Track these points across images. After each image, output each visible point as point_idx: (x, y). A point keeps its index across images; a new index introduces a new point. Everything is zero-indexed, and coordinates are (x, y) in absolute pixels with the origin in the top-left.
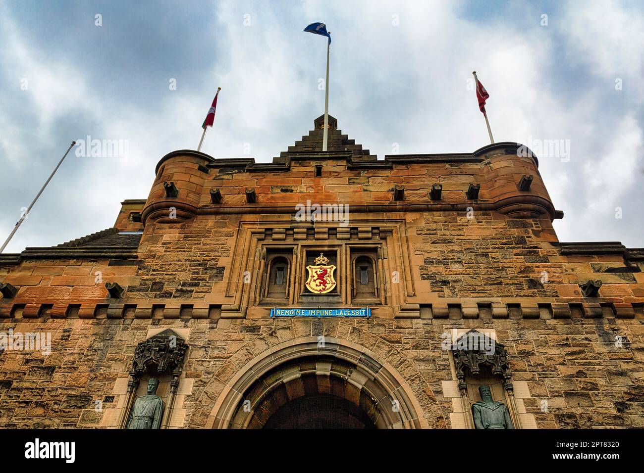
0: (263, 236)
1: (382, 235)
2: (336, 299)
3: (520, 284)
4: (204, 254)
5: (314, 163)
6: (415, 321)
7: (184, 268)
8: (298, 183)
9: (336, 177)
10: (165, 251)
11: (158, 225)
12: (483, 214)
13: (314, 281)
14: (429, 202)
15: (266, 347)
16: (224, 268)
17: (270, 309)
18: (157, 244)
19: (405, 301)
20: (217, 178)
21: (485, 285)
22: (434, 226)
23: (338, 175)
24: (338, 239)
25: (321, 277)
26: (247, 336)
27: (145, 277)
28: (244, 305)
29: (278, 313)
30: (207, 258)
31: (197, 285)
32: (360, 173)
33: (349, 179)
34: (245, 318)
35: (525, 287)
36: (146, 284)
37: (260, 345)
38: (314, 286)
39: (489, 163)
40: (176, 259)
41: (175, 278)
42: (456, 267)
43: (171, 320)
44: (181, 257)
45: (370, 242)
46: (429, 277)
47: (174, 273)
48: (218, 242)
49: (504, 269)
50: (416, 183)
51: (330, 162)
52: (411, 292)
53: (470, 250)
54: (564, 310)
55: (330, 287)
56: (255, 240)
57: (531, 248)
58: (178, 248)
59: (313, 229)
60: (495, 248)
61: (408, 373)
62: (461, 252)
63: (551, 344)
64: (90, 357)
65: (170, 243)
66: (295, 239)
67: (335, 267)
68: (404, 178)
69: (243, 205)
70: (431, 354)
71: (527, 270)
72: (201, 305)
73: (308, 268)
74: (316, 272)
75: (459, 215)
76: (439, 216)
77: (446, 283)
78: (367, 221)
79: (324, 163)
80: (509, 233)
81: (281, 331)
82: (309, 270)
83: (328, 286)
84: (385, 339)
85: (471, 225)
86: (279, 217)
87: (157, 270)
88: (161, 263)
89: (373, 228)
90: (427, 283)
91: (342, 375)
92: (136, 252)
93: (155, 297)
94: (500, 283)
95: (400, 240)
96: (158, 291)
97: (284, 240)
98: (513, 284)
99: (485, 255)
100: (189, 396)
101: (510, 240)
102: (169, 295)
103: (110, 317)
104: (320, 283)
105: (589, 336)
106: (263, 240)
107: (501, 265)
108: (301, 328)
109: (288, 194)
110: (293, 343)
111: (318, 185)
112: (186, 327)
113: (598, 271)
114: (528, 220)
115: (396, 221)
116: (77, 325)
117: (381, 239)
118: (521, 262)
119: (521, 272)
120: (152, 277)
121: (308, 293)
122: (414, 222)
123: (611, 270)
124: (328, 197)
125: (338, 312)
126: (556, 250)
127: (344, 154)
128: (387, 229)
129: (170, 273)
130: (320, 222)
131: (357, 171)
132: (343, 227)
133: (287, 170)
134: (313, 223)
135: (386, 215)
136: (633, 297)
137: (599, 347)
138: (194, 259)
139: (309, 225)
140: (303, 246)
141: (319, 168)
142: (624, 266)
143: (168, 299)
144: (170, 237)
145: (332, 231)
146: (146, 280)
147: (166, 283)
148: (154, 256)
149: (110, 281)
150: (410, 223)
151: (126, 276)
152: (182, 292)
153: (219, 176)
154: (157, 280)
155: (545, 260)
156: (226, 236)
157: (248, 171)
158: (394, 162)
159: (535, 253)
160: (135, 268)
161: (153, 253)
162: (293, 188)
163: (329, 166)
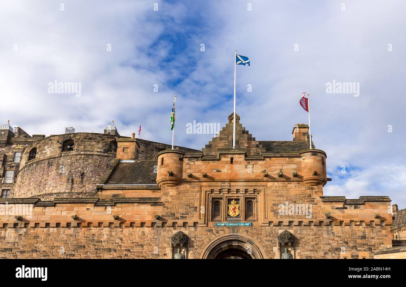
0: (210, 192)
1: (258, 192)
2: (239, 219)
4: (188, 201)
5: (230, 156)
6: (267, 227)
7: (181, 207)
8: (224, 167)
9: (240, 164)
10: (172, 200)
11: (166, 188)
12: (298, 183)
13: (231, 211)
14: (277, 178)
15: (215, 237)
16: (197, 207)
17: (216, 223)
18: (168, 196)
19: (264, 220)
20: (188, 164)
22: (278, 189)
24: (240, 194)
25: (234, 209)
26: (209, 233)
28: (206, 222)
29: (219, 224)
30: (190, 203)
31: (188, 214)
32: (250, 162)
33: (245, 166)
34: (207, 227)
36: (168, 214)
37: (214, 236)
38: (231, 213)
39: (304, 159)
40: (177, 203)
41: (179, 212)
43: (180, 228)
44: (179, 202)
45: (253, 195)
46: (274, 211)
47: (178, 209)
48: (193, 196)
50: (273, 168)
51: (237, 156)
52: (267, 217)
53: (290, 200)
54: (317, 223)
55: (237, 213)
56: (207, 194)
57: (312, 199)
58: (177, 198)
59: (230, 189)
60: (299, 199)
61: (263, 245)
62: (286, 200)
63: (310, 235)
64: (154, 241)
65: (173, 196)
66: (223, 194)
67: (239, 205)
68: (269, 165)
69: (201, 178)
70: (271, 239)
72: (190, 222)
73: (228, 205)
74: (232, 207)
75: (288, 184)
76: (280, 184)
78: (252, 186)
79: (234, 156)
80: (306, 192)
81: (221, 231)
82: (229, 206)
83: (236, 213)
84: (256, 234)
85: (293, 188)
86: (216, 184)
87: (171, 208)
88: (172, 205)
89: (255, 189)
90: (272, 213)
91: (241, 245)
92: (160, 200)
93: (173, 219)
95: (264, 195)
96: (173, 217)
97: (219, 194)
99: (295, 202)
100: (192, 253)
101: (305, 196)
102: (178, 218)
103: (157, 227)
104: (234, 212)
105: (323, 232)
106: (211, 194)
108: (227, 230)
109: (220, 173)
110: (225, 235)
111: (232, 168)
112: (186, 230)
113: (333, 209)
114: (314, 186)
115: (263, 186)
116: (146, 230)
117: (257, 194)
120: (170, 211)
121: (229, 216)
122: (271, 187)
123: (337, 208)
124: (236, 175)
125: (240, 224)
126: (321, 200)
127: (243, 151)
128: (260, 190)
129: (176, 209)
130: (233, 186)
131: (249, 161)
132: (242, 189)
133: (219, 160)
134: (230, 187)
135: (259, 183)
136: (341, 218)
137: (325, 236)
138: (184, 203)
139: (229, 187)
140: (226, 197)
141: (232, 159)
142: (343, 207)
143: (178, 220)
144: (173, 193)
145: (238, 191)
146: (168, 212)
147: (176, 214)
148: (168, 202)
149: (154, 213)
150: (269, 187)
151: (159, 211)
152: (183, 217)
153: (189, 162)
154: (172, 212)
155: (316, 204)
156: (195, 193)
157: (201, 160)
158: (264, 157)
159: (313, 201)
160: (162, 207)
161: (167, 201)
162: (221, 170)
163: (236, 158)
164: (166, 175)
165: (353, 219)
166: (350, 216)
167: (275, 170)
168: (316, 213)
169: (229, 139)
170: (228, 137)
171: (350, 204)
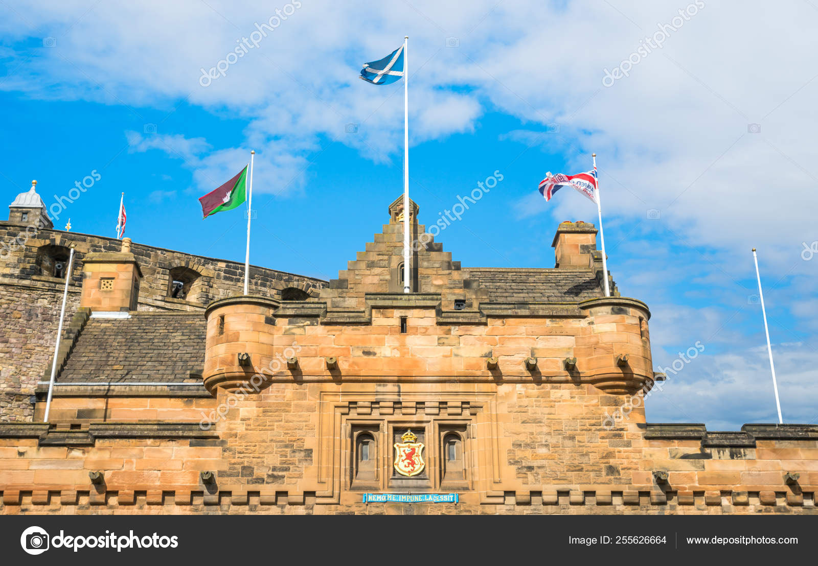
0: (346, 410)
1: (473, 410)
2: (424, 482)
3: (600, 470)
4: (287, 433)
5: (398, 313)
6: (498, 507)
7: (270, 450)
8: (380, 342)
9: (424, 334)
10: (247, 429)
12: (578, 388)
13: (403, 461)
14: (522, 373)
16: (311, 451)
17: (362, 495)
18: (235, 419)
19: (491, 488)
20: (288, 333)
21: (567, 471)
22: (525, 401)
23: (425, 332)
24: (427, 414)
25: (409, 456)
27: (233, 461)
28: (336, 492)
29: (370, 498)
30: (293, 438)
31: (287, 469)
32: (450, 330)
33: (439, 339)
34: (339, 504)
35: (604, 473)
36: (235, 469)
38: (402, 467)
39: (592, 323)
40: (260, 439)
41: (263, 462)
42: (543, 451)
43: (267, 507)
44: (265, 437)
45: (459, 417)
46: (516, 462)
47: (261, 456)
48: (301, 419)
49: (587, 454)
50: (511, 345)
51: (416, 311)
52: (497, 479)
53: (558, 432)
54: (633, 498)
55: (418, 468)
56: (338, 414)
57: (617, 430)
58: (259, 425)
59: (400, 403)
60: (582, 430)
62: (549, 434)
65: (249, 419)
66: (381, 414)
67: (423, 446)
68: (499, 339)
69: (322, 372)
71: (609, 455)
72: (295, 490)
73: (395, 446)
74: (404, 451)
75: (553, 388)
76: (533, 389)
77: (530, 468)
78: (457, 393)
79: (409, 313)
80: (599, 412)
82: (397, 448)
83: (417, 467)
85: (564, 401)
86: (363, 387)
87: (243, 453)
88: (246, 444)
89: (463, 403)
90: (514, 467)
92: (215, 430)
93: (248, 483)
94: (581, 470)
95: (490, 418)
96: (249, 476)
97: (370, 414)
98: (593, 471)
99: (572, 438)
101: (599, 421)
102: (261, 480)
103: (206, 504)
104: (409, 463)
106: (348, 414)
107: (585, 450)
109: (371, 357)
111: (403, 345)
113: (674, 457)
114: (621, 396)
115: (486, 393)
116: (175, 511)
117: (472, 414)
118: (605, 445)
119: (603, 458)
120: (240, 460)
121: (397, 475)
122: (507, 396)
123: (686, 457)
124: (416, 363)
125: (428, 497)
126: (641, 432)
127: (432, 299)
128: (478, 405)
129: (257, 455)
130: (408, 393)
131: (448, 327)
132: (432, 401)
133: (368, 323)
134: (399, 395)
135: (476, 387)
136: (697, 485)
138: (278, 439)
139: (395, 398)
140: (389, 422)
141: (404, 320)
142: (699, 452)
143: (262, 485)
144: (248, 412)
145: (420, 405)
146: (234, 464)
147: (255, 467)
148: (236, 435)
149: (197, 465)
150: (502, 397)
151: (212, 459)
152: (274, 478)
153: (290, 329)
154: (246, 464)
155: (628, 444)
156: (308, 410)
157: (322, 324)
158: (489, 316)
159: (620, 436)
160: (219, 449)
161: (234, 432)
162: (376, 350)
163: (416, 318)
164: (232, 364)
165: (728, 488)
166: (719, 478)
167: (518, 351)
168: (630, 469)
169: (392, 265)
170: (389, 260)
171: (720, 447)
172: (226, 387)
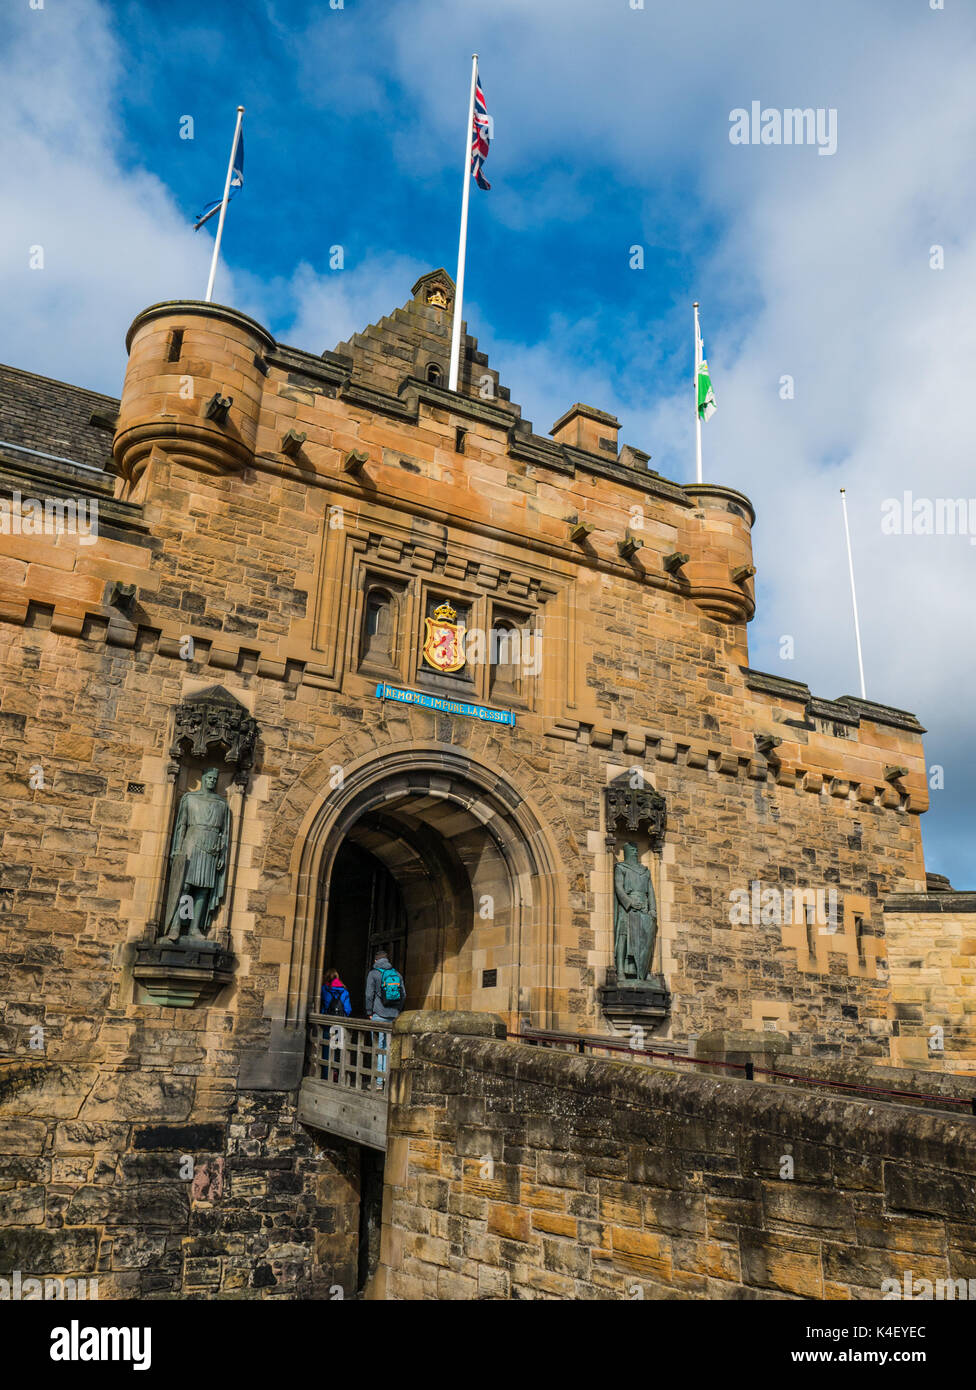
0: (363, 545)
1: (542, 595)
2: (466, 687)
3: (696, 719)
4: (268, 557)
5: (454, 421)
6: (567, 743)
7: (236, 575)
8: (429, 459)
9: (489, 463)
10: (199, 532)
11: (176, 468)
12: (676, 600)
13: (435, 647)
14: (614, 559)
15: (372, 745)
16: (305, 594)
17: (376, 685)
18: (179, 509)
19: (563, 714)
20: (286, 395)
21: (659, 711)
22: (612, 601)
23: (491, 461)
24: (478, 584)
25: (444, 641)
26: (345, 723)
27: (170, 578)
28: (339, 670)
29: (389, 693)
30: (277, 567)
31: (263, 615)
32: (525, 469)
33: (509, 477)
34: (340, 692)
35: (701, 723)
36: (171, 592)
37: (364, 738)
38: (436, 657)
39: (702, 517)
40: (222, 554)
41: (223, 593)
42: (630, 675)
43: (220, 671)
44: (229, 552)
45: (522, 601)
46: (597, 684)
47: (221, 582)
48: (292, 539)
49: (681, 693)
50: (602, 516)
51: (480, 428)
52: (572, 703)
53: (650, 653)
54: (732, 764)
55: (457, 662)
56: (350, 549)
57: (718, 669)
58: (220, 530)
59: (445, 556)
60: (678, 659)
61: (553, 814)
62: (639, 653)
63: (707, 803)
64: (87, 710)
65: (205, 516)
66: (414, 566)
68: (588, 502)
69: (335, 473)
70: (582, 793)
71: (708, 701)
73: (428, 621)
74: (438, 632)
75: (645, 591)
76: (622, 585)
77: (615, 697)
78: (524, 564)
79: (473, 427)
80: (699, 639)
81: (394, 724)
82: (429, 626)
83: (454, 659)
84: (530, 763)
85: (659, 613)
86: (392, 516)
87: (189, 569)
88: (195, 556)
89: (533, 580)
90: (593, 692)
91: (464, 802)
92: (141, 517)
93: (193, 622)
94: (675, 713)
95: (566, 612)
96: (196, 612)
97: (398, 562)
98: (688, 717)
99: (667, 666)
100: (264, 802)
101: (697, 651)
102: (214, 623)
103: (111, 642)
104: (444, 652)
105: (744, 800)
106: (364, 552)
107: (681, 687)
108: (420, 724)
109: (412, 474)
110: (411, 746)
111: (459, 471)
112: (246, 687)
113: (777, 720)
114: (723, 625)
115: (564, 575)
116: (49, 643)
117: (539, 601)
118: (703, 685)
119: (700, 702)
120: (181, 580)
121: (426, 667)
122: (589, 587)
123: (789, 722)
124: (475, 500)
125: (472, 710)
126: (742, 679)
127: (504, 418)
128: (551, 588)
129: (214, 580)
130: (457, 545)
131: (522, 464)
132: (489, 565)
133: (413, 421)
134: (445, 544)
135: (551, 562)
136: (799, 761)
137: (751, 815)
138: (252, 561)
139: (439, 546)
140: (424, 582)
141: (461, 433)
142: (803, 720)
143: (216, 632)
144: (204, 502)
145: (472, 568)
146: (171, 584)
147: (209, 599)
148: (179, 536)
149: (103, 570)
150: (582, 586)
151: (132, 565)
152: (240, 626)
153: (289, 389)
154: (192, 590)
155: (729, 692)
156: (305, 528)
157: (343, 398)
158: (578, 466)
159: (721, 677)
160: (145, 553)
161: (176, 529)
162: (420, 465)
163: (477, 434)
164: (194, 412)
165: (831, 772)
166: (822, 758)
167: (611, 527)
168: (730, 724)
169: (418, 361)
170: (415, 352)
171: (824, 717)
172: (169, 450)
